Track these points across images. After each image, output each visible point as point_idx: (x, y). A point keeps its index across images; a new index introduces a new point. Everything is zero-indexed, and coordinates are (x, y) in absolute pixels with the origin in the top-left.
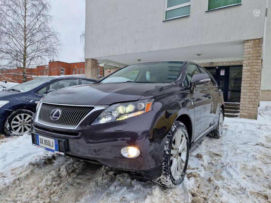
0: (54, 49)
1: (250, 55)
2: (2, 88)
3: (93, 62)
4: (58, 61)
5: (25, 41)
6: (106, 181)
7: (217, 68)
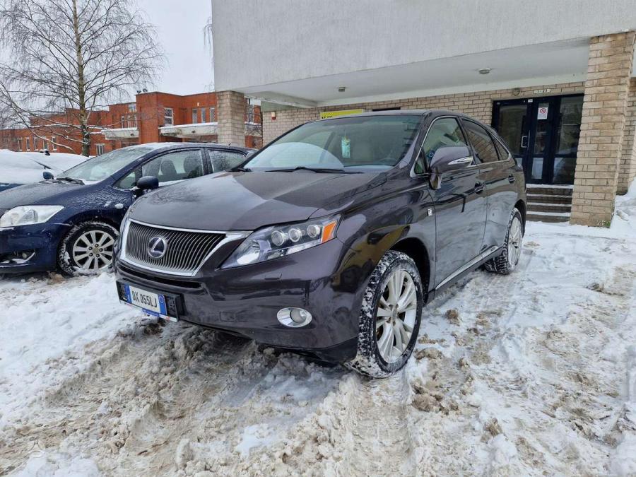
0: (145, 67)
1: (602, 75)
3: (235, 98)
4: (157, 93)
5: (79, 52)
6: (259, 365)
7: (530, 101)
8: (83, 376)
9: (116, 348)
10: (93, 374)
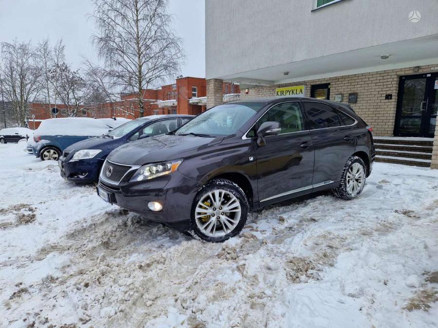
0: (175, 64)
2: (107, 128)
3: (217, 83)
4: (188, 77)
5: (139, 58)
7: (429, 75)
8: (85, 229)
9: (104, 219)
10: (90, 229)
